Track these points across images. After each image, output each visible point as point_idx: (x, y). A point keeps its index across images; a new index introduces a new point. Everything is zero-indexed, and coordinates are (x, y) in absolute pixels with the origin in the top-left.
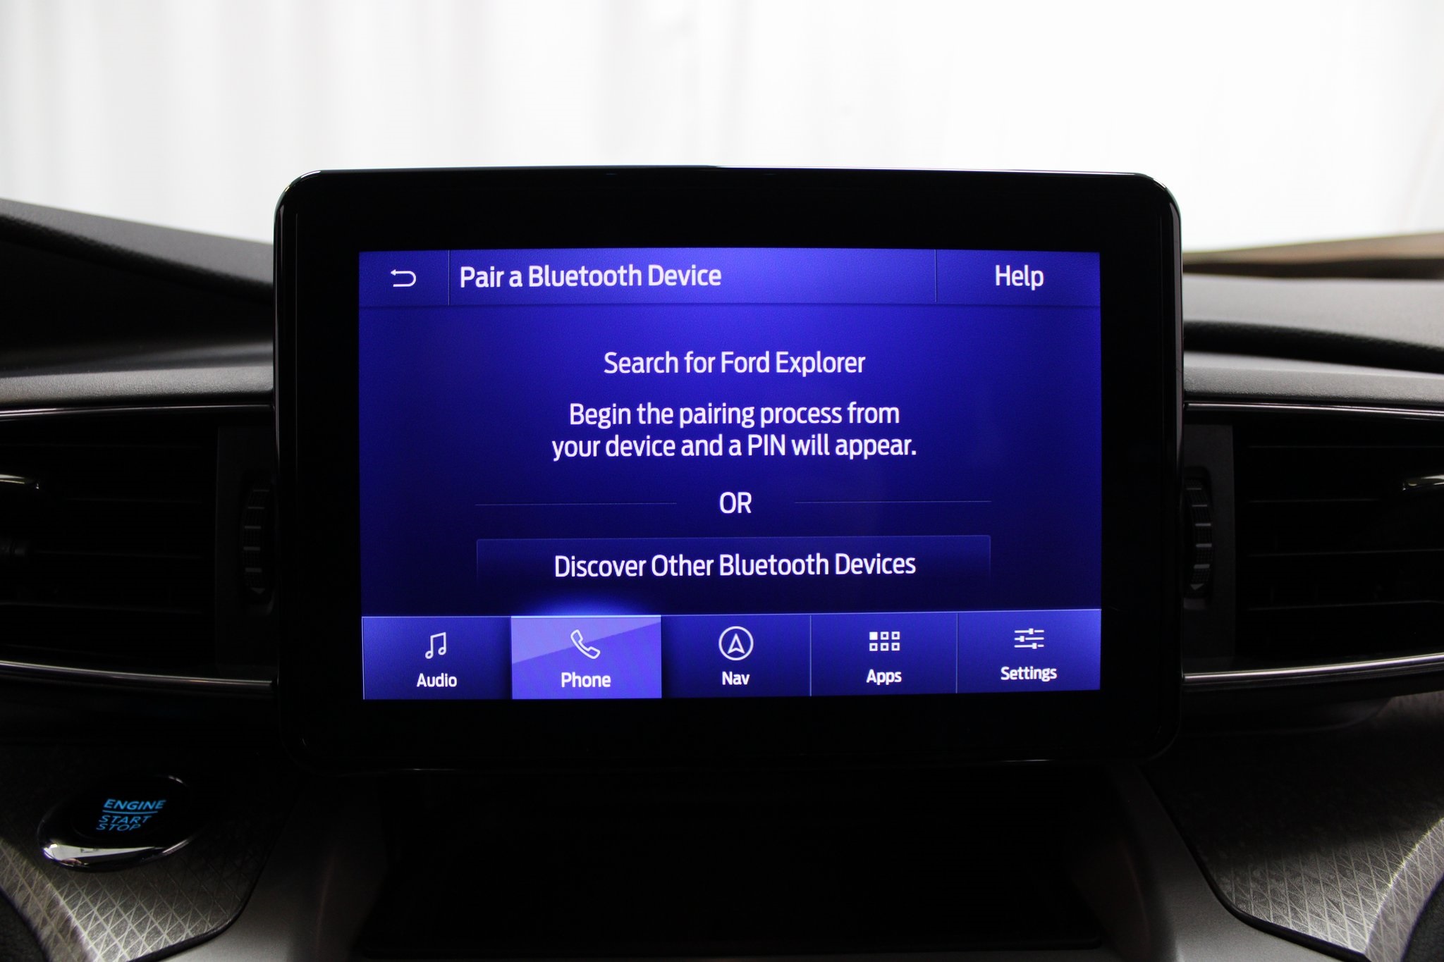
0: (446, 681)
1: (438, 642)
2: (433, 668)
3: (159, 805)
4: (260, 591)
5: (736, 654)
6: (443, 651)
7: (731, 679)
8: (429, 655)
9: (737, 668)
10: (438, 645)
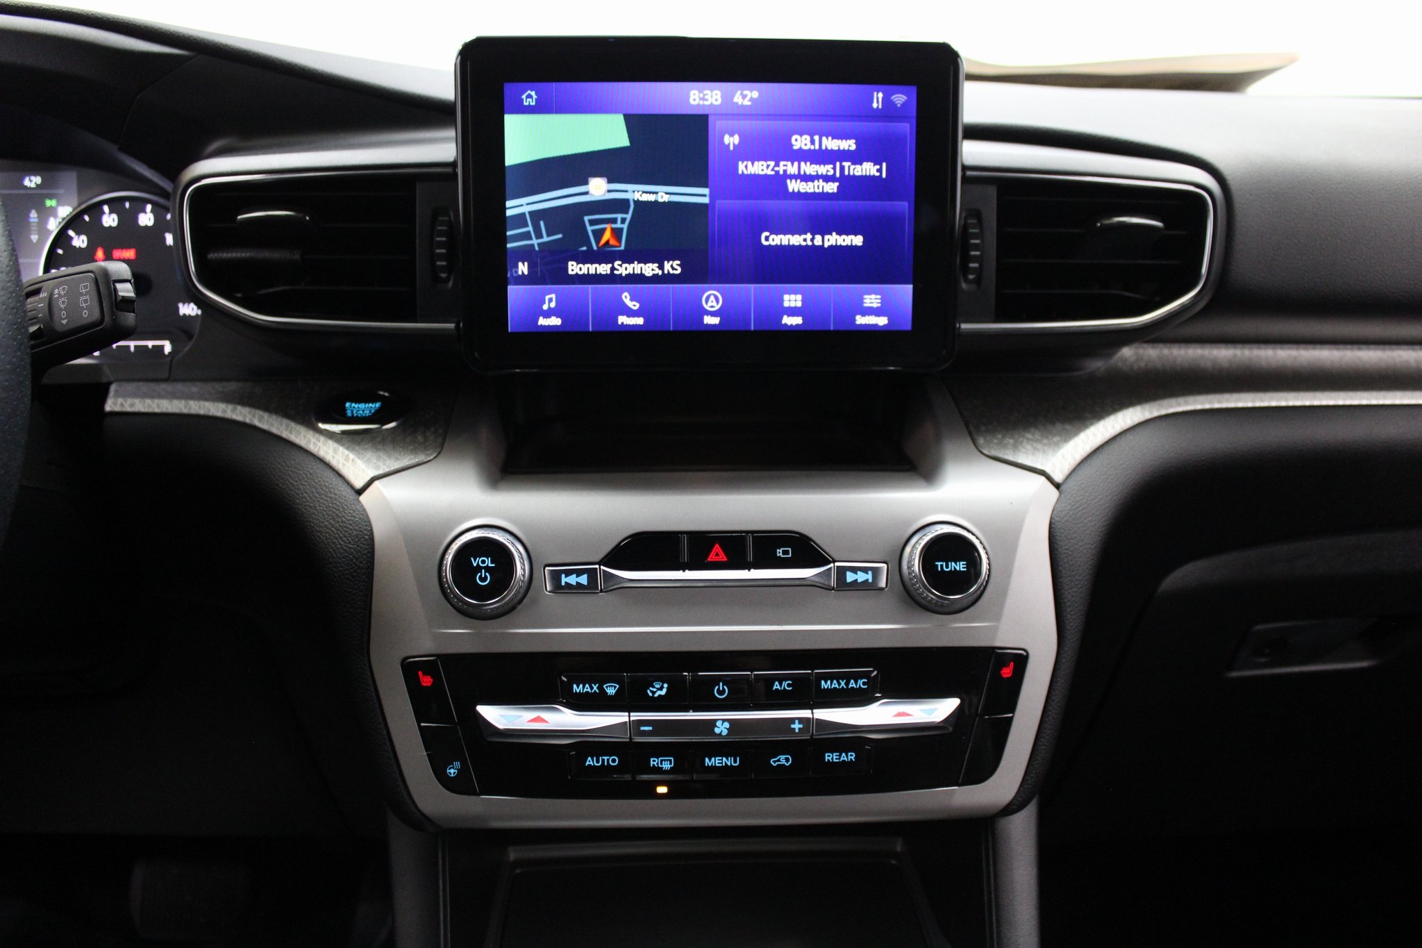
0: (555, 321)
1: (550, 300)
2: (548, 314)
3: (378, 405)
4: (444, 275)
5: (712, 307)
6: (553, 305)
7: (710, 320)
8: (545, 307)
9: (713, 314)
10: (550, 301)
